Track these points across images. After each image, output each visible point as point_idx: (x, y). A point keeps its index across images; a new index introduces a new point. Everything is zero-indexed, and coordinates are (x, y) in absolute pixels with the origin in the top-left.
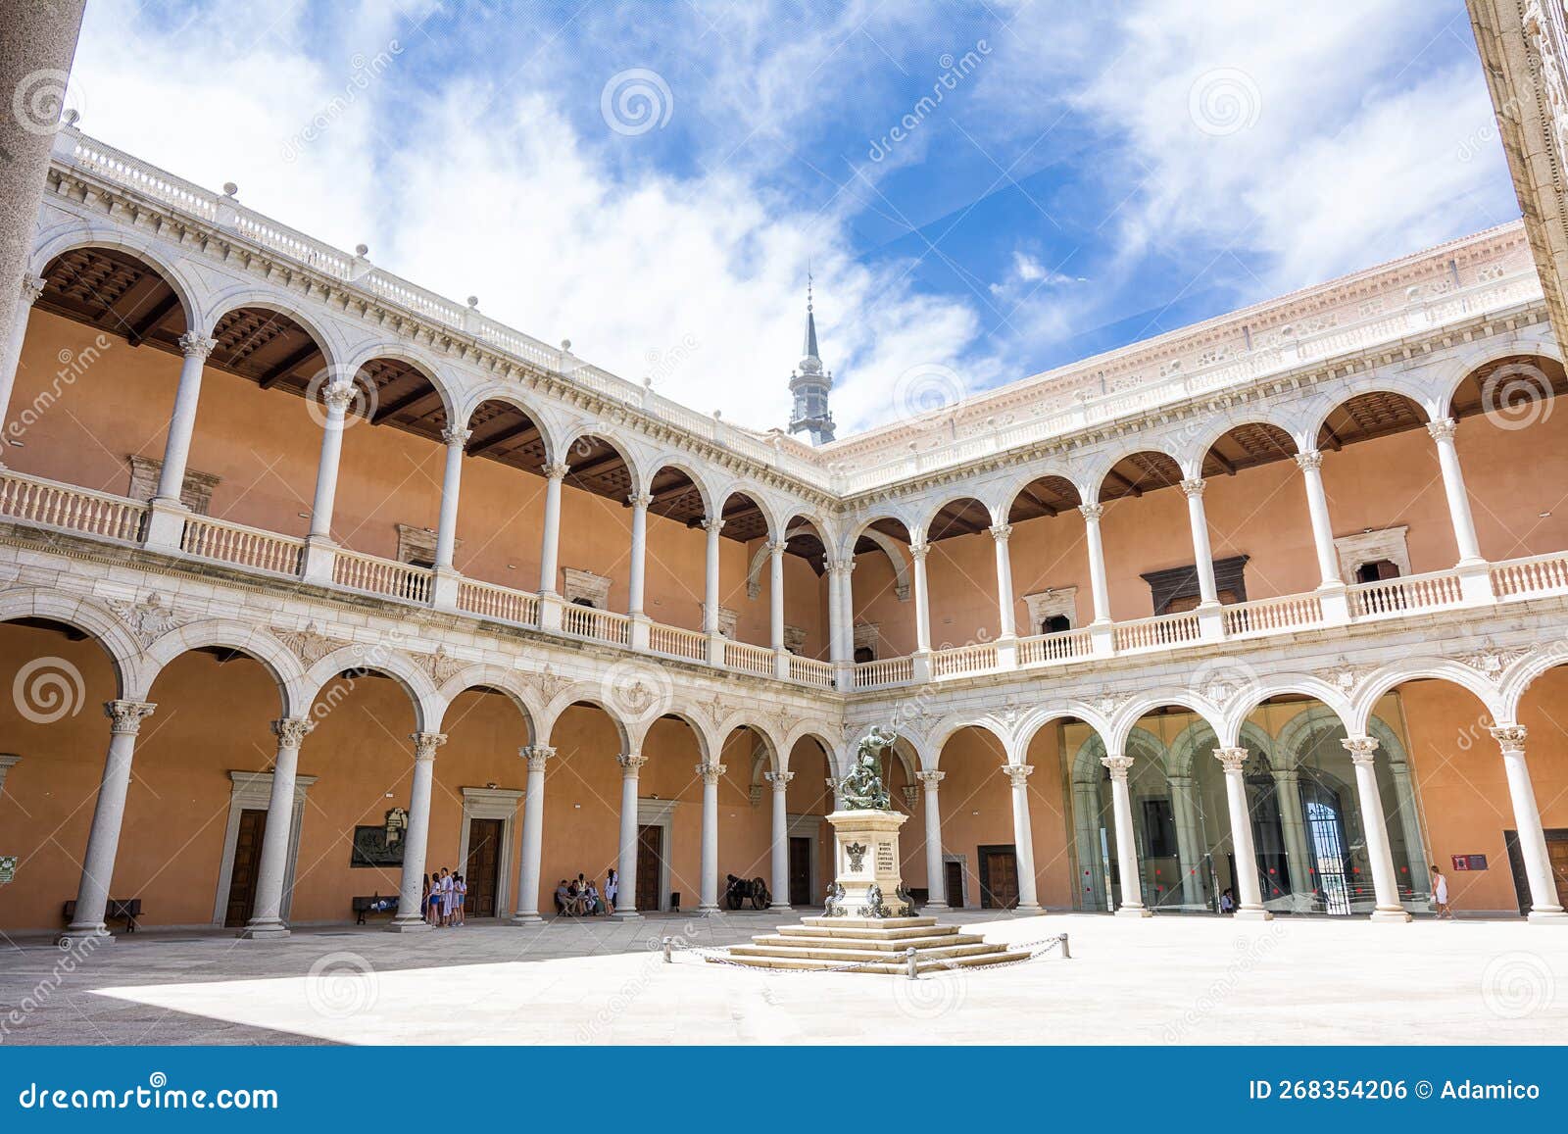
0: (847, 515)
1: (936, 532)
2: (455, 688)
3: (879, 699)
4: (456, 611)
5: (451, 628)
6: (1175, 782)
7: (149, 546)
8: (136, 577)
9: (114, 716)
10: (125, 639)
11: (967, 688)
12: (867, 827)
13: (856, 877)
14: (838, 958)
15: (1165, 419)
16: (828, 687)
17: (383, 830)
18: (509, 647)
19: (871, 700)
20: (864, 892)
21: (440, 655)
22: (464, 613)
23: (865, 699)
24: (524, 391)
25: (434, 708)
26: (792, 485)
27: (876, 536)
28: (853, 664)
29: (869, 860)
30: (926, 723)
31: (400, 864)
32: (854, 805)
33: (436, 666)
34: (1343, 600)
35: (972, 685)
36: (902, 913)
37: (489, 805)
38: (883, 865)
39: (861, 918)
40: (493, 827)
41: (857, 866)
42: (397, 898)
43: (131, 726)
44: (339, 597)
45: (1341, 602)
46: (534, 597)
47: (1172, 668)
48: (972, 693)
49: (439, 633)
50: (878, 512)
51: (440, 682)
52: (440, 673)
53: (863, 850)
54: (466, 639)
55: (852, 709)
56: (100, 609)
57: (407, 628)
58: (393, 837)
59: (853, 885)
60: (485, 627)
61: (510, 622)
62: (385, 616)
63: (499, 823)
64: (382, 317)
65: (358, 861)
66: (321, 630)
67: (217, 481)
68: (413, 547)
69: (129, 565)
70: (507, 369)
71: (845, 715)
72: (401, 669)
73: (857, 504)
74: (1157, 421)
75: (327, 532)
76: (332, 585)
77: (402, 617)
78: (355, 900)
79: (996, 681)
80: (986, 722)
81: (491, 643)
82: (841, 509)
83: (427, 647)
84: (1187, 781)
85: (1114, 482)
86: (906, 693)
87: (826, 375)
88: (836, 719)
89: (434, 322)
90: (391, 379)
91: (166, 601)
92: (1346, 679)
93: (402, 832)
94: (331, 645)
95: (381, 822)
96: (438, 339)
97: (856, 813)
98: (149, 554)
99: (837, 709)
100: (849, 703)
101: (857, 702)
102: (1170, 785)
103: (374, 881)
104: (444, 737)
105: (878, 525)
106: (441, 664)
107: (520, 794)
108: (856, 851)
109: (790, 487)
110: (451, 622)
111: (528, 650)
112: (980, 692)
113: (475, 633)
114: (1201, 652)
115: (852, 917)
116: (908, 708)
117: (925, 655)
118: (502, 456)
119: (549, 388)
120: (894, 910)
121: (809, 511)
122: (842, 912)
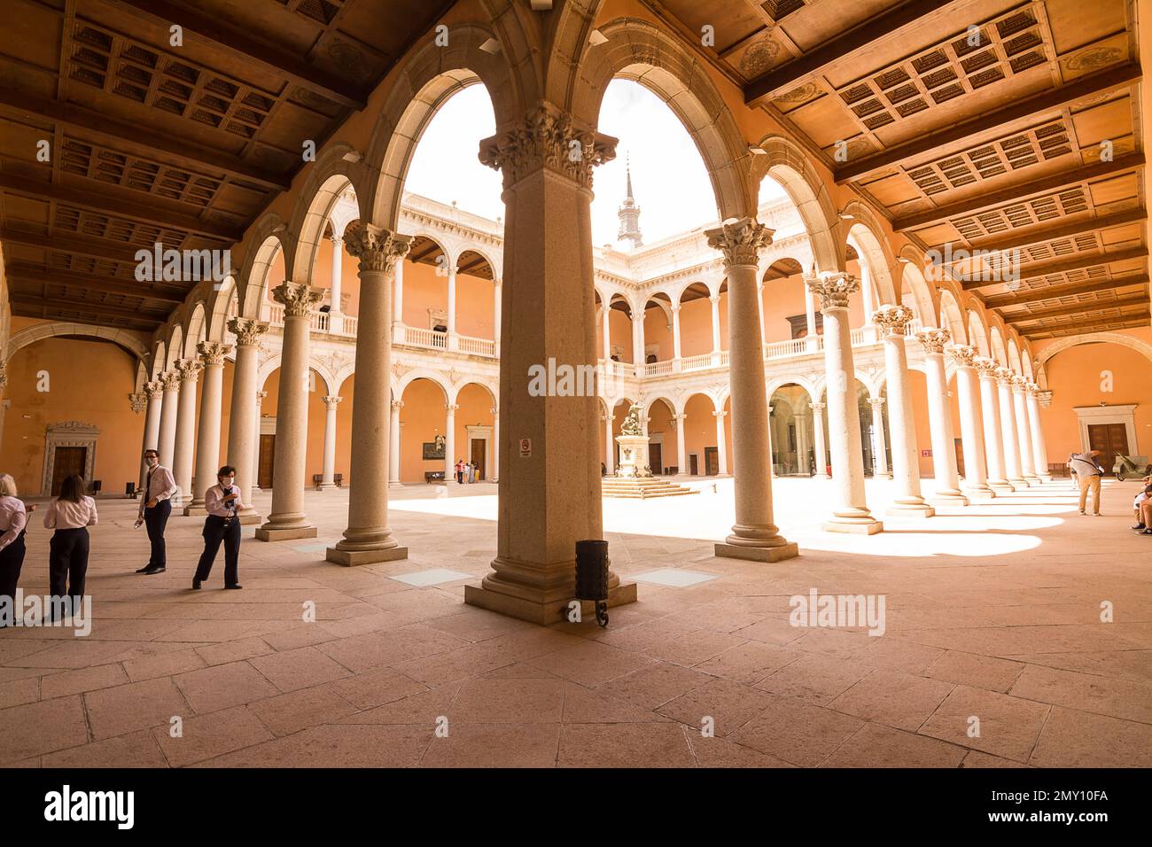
0: (641, 291)
1: (685, 298)
2: (461, 384)
3: (656, 381)
4: (459, 351)
5: (457, 359)
6: (797, 417)
7: (331, 332)
8: (328, 345)
9: (327, 403)
10: (327, 372)
11: (697, 376)
12: (632, 443)
13: (628, 462)
14: (618, 493)
15: (795, 241)
16: (633, 376)
17: (435, 444)
18: (482, 365)
19: (652, 382)
20: (631, 468)
21: (452, 371)
22: (461, 352)
23: (650, 381)
24: (481, 245)
25: (452, 394)
26: (613, 279)
27: (657, 300)
28: (644, 364)
29: (632, 455)
30: (678, 392)
31: (444, 458)
32: (627, 434)
33: (451, 375)
34: (874, 332)
35: (699, 374)
36: (646, 476)
37: (479, 434)
38: (639, 457)
39: (629, 478)
40: (481, 443)
41: (628, 458)
42: (444, 473)
43: (333, 406)
44: (409, 348)
45: (873, 333)
46: (492, 342)
47: (792, 366)
48: (699, 378)
49: (451, 361)
50: (656, 289)
51: (454, 383)
52: (453, 378)
53: (630, 451)
54: (463, 363)
55: (644, 386)
56: (315, 360)
57: (437, 360)
58: (439, 447)
59: (626, 465)
60: (471, 357)
61: (482, 355)
62: (428, 355)
63: (484, 440)
64: (414, 217)
65: (426, 457)
66: (403, 363)
67: (349, 296)
68: (436, 319)
69: (325, 340)
70: (472, 235)
71: (640, 389)
72: (437, 377)
73: (645, 285)
74: (791, 242)
75: (400, 320)
76: (405, 343)
77: (435, 355)
78: (426, 473)
79: (710, 372)
80: (706, 392)
81: (474, 364)
82: (638, 288)
83: (447, 367)
84: (803, 417)
85: (772, 272)
86: (668, 378)
87: (637, 208)
88: (636, 390)
89: (437, 217)
90: (420, 243)
91: (340, 354)
92: (872, 370)
93: (443, 446)
94: (408, 369)
95: (434, 441)
96: (440, 224)
97: (628, 437)
98: (331, 335)
99: (637, 386)
100: (641, 383)
101: (646, 383)
102: (795, 419)
103: (433, 465)
104: (458, 406)
105: (657, 295)
106: (453, 375)
107: (491, 428)
108: (628, 452)
109: (612, 279)
110: (456, 356)
111: (490, 366)
112: (704, 377)
113: (467, 360)
114: (805, 358)
115: (626, 477)
116: (670, 385)
117: (677, 360)
118: (473, 273)
119: (492, 242)
120: (643, 475)
121: (621, 290)
122: (622, 476)
